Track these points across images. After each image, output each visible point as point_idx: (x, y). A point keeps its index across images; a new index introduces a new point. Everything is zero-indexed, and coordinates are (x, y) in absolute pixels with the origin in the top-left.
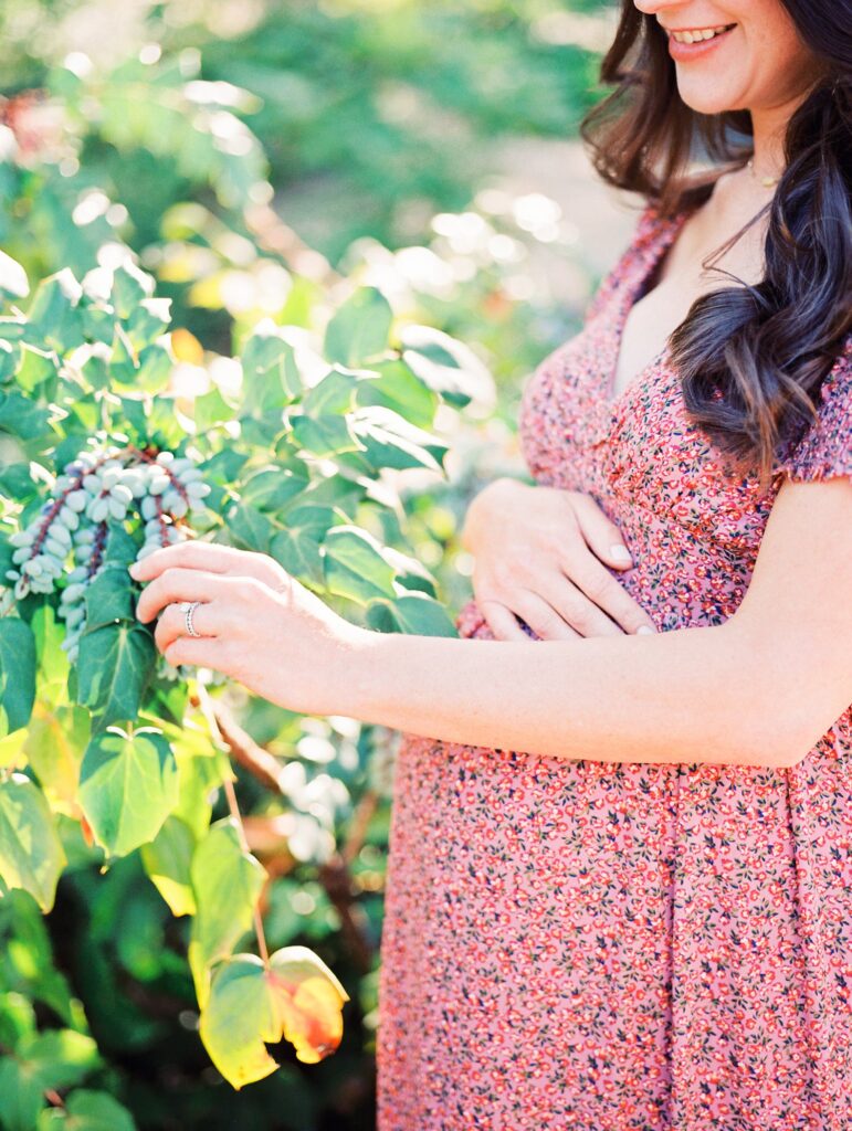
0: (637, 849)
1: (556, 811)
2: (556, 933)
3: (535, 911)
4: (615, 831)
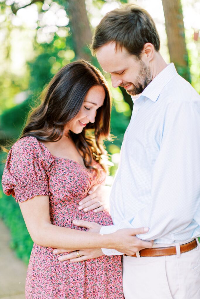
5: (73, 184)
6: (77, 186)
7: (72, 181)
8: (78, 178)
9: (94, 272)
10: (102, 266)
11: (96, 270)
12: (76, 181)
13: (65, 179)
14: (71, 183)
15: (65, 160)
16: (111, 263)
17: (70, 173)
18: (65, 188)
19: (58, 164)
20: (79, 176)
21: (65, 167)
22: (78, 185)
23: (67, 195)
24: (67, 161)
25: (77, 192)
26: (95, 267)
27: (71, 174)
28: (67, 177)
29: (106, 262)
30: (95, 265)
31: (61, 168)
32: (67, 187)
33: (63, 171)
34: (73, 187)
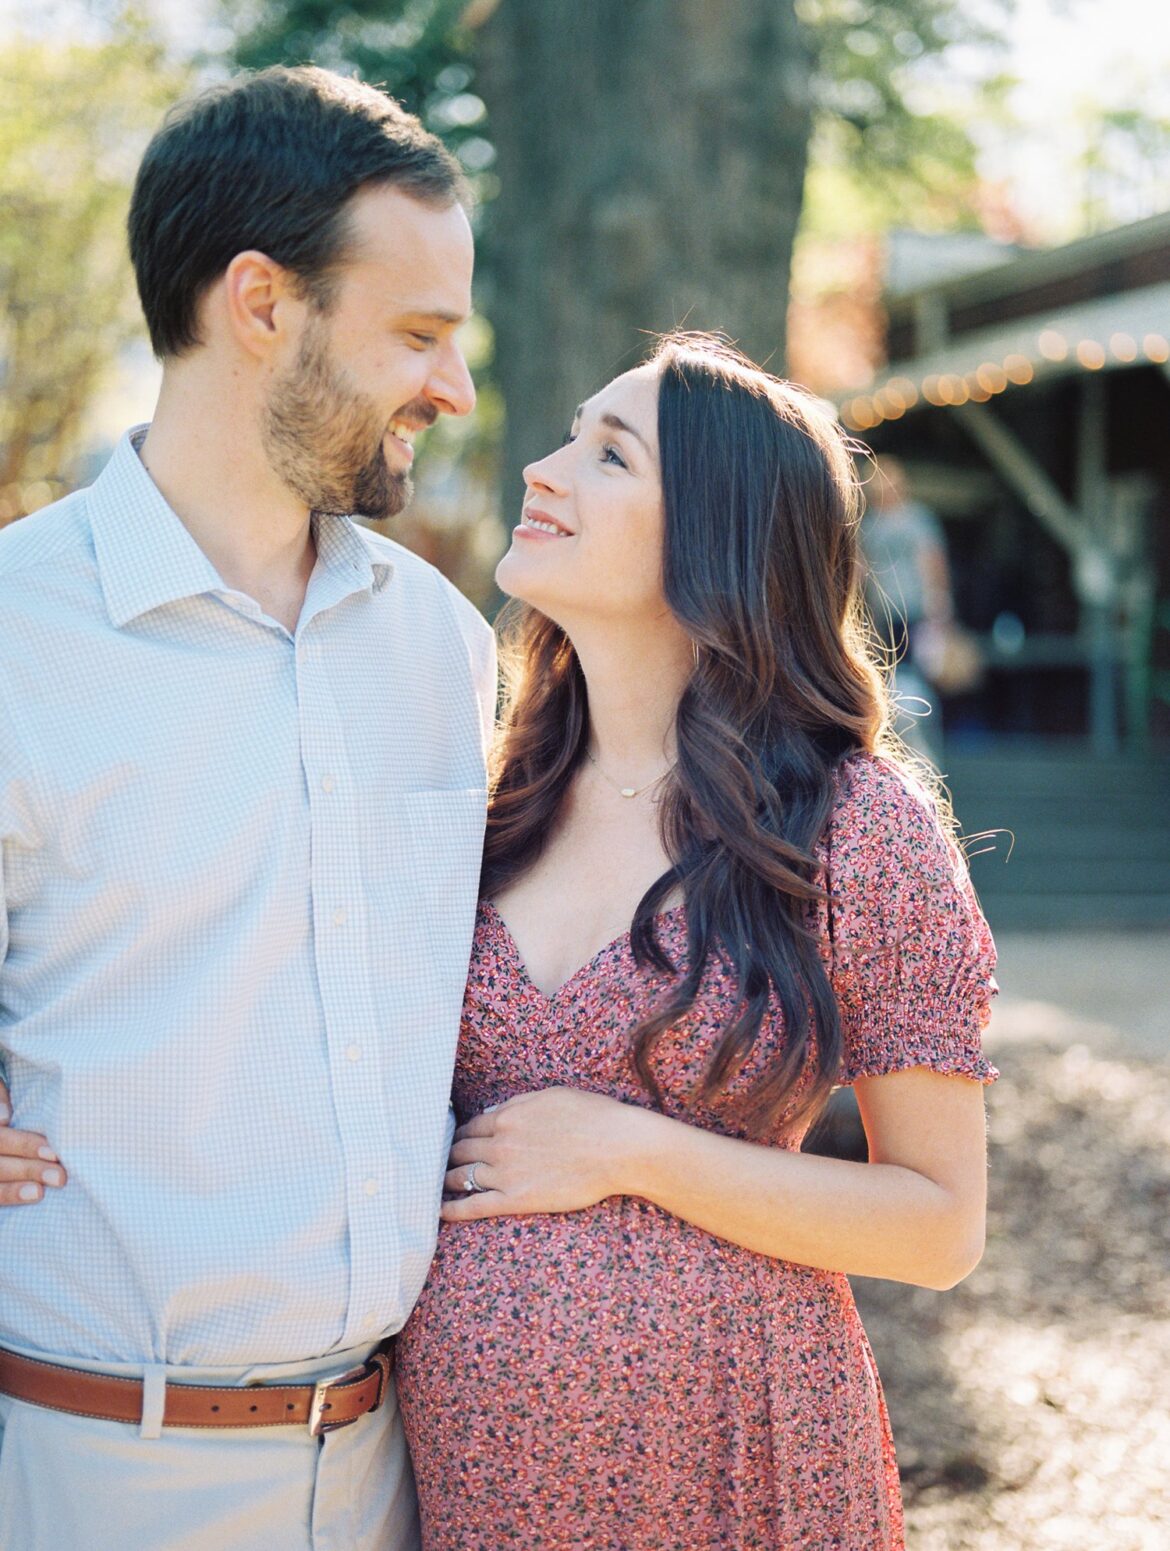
0: (649, 1384)
1: (574, 1362)
2: (571, 1479)
3: (552, 1461)
4: (629, 1373)
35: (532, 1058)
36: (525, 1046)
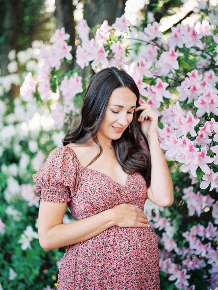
5: (93, 195)
6: (98, 198)
7: (92, 192)
8: (99, 190)
9: (114, 285)
10: (122, 280)
11: (116, 284)
12: (97, 193)
13: (87, 191)
14: (92, 195)
15: (92, 171)
16: (133, 279)
17: (92, 184)
18: (85, 199)
19: (84, 174)
20: (100, 188)
21: (90, 178)
22: (99, 196)
23: (87, 207)
24: (94, 172)
25: (98, 204)
26: (115, 280)
27: (92, 186)
28: (89, 188)
29: (127, 277)
30: (115, 279)
31: (85, 179)
32: (87, 198)
33: (87, 182)
34: (94, 199)
35: (125, 199)
36: (123, 197)
